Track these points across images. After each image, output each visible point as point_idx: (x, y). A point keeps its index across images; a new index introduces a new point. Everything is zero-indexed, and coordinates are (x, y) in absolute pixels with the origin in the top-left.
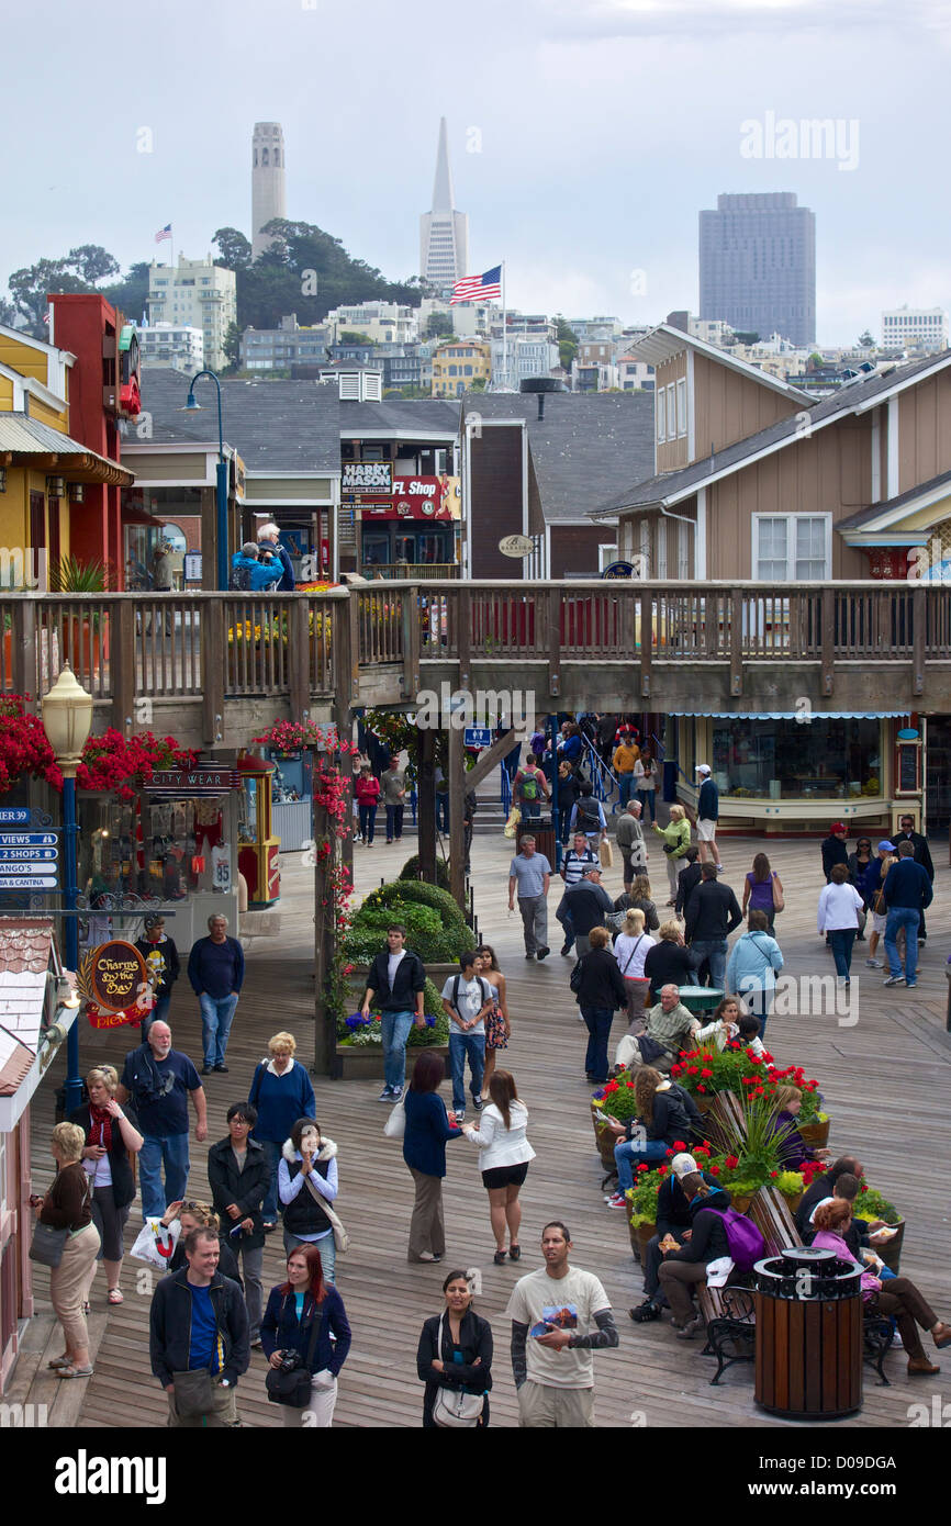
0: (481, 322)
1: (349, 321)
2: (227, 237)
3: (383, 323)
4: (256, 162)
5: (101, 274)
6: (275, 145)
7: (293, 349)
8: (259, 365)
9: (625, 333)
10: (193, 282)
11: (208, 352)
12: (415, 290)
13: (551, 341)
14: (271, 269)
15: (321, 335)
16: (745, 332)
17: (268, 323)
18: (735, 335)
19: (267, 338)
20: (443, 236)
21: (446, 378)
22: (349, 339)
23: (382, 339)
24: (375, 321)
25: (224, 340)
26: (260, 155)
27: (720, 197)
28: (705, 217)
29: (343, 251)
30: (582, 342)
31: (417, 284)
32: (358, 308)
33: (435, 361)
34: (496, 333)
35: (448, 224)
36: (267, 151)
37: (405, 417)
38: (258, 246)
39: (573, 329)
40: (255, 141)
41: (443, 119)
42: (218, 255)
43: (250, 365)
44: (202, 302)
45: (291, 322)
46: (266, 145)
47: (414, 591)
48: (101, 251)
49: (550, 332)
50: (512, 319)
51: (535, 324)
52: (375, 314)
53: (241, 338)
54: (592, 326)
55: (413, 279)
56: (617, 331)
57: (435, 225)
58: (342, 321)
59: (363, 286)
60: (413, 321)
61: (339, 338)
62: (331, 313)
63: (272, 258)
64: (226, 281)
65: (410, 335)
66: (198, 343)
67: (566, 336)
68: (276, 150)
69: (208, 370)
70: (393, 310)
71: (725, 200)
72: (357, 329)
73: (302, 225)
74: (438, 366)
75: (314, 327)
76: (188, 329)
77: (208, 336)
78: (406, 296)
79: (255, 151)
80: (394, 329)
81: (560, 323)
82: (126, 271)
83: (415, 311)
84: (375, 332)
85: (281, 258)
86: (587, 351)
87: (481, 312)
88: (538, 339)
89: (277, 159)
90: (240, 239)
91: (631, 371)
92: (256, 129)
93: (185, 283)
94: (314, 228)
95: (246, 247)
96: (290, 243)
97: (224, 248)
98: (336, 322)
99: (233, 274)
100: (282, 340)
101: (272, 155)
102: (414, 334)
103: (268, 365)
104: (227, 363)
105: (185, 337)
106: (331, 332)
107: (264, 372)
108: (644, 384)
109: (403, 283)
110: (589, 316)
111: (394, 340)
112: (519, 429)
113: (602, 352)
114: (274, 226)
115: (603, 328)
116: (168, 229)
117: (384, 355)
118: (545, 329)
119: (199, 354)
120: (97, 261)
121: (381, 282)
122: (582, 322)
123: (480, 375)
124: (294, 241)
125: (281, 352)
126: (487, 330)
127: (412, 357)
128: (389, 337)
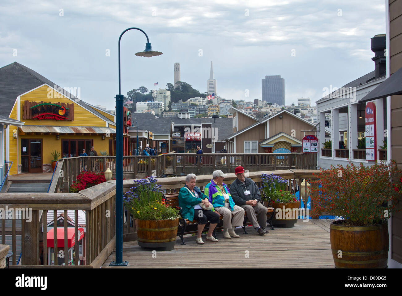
0: (218, 101)
1: (192, 101)
2: (169, 85)
3: (199, 101)
4: (175, 71)
5: (145, 92)
6: (178, 67)
7: (181, 106)
8: (175, 109)
9: (246, 103)
10: (162, 94)
11: (165, 107)
12: (206, 95)
13: (231, 105)
14: (177, 91)
15: (187, 104)
16: (269, 103)
17: (177, 101)
18: (267, 103)
19: (176, 104)
20: (212, 84)
21: (211, 112)
22: (192, 104)
23: (199, 104)
24: (197, 101)
25: (168, 105)
26: (176, 69)
27: (266, 76)
28: (263, 80)
29: (191, 87)
30: (237, 105)
31: (206, 94)
32: (194, 98)
33: (208, 109)
34: (221, 103)
35: (213, 82)
36: (177, 68)
37: (194, 122)
38: (175, 86)
39: (236, 102)
40: (174, 66)
41: (212, 62)
42: (167, 88)
43: (173, 109)
44: (164, 97)
45: (181, 101)
46: (177, 67)
47: (175, 155)
48: (145, 87)
49: (231, 103)
50: (223, 100)
51: (228, 101)
52: (197, 99)
53: (171, 104)
54: (239, 102)
55: (205, 93)
56: (244, 103)
57: (210, 82)
58: (191, 101)
59: (196, 94)
60: (205, 101)
61: (190, 104)
62: (189, 99)
63: (178, 89)
64: (168, 93)
65: (204, 104)
66: (163, 105)
67: (234, 104)
68: (179, 68)
69: (165, 111)
70: (201, 99)
71: (267, 77)
72: (194, 103)
73: (183, 82)
74: (209, 110)
75: (186, 102)
76: (161, 103)
77: (165, 104)
78: (204, 96)
79: (175, 68)
80: (201, 102)
81: (233, 101)
82: (150, 91)
83: (205, 99)
84: (197, 103)
85: (179, 89)
86: (238, 107)
87: (218, 99)
88: (229, 104)
89: (179, 70)
90: (172, 85)
91: (247, 110)
92: (175, 64)
93: (161, 94)
94: (185, 83)
95: (173, 86)
96: (181, 86)
97: (169, 87)
98: (190, 101)
99: (170, 92)
100: (179, 105)
101: (178, 69)
102: (205, 103)
103: (177, 109)
104: (169, 109)
105: (160, 104)
106: (189, 103)
107: (176, 111)
108: (249, 113)
109: (203, 93)
110: (239, 100)
111: (201, 104)
112: (211, 124)
113: (241, 107)
114: (178, 82)
115: (241, 102)
116: (157, 83)
117: (199, 107)
118: (230, 102)
119: (163, 107)
120: (144, 89)
121: (199, 93)
122: (238, 101)
123: (217, 111)
124: (182, 85)
125: (179, 107)
126: (219, 102)
127: (204, 108)
128: (200, 104)
